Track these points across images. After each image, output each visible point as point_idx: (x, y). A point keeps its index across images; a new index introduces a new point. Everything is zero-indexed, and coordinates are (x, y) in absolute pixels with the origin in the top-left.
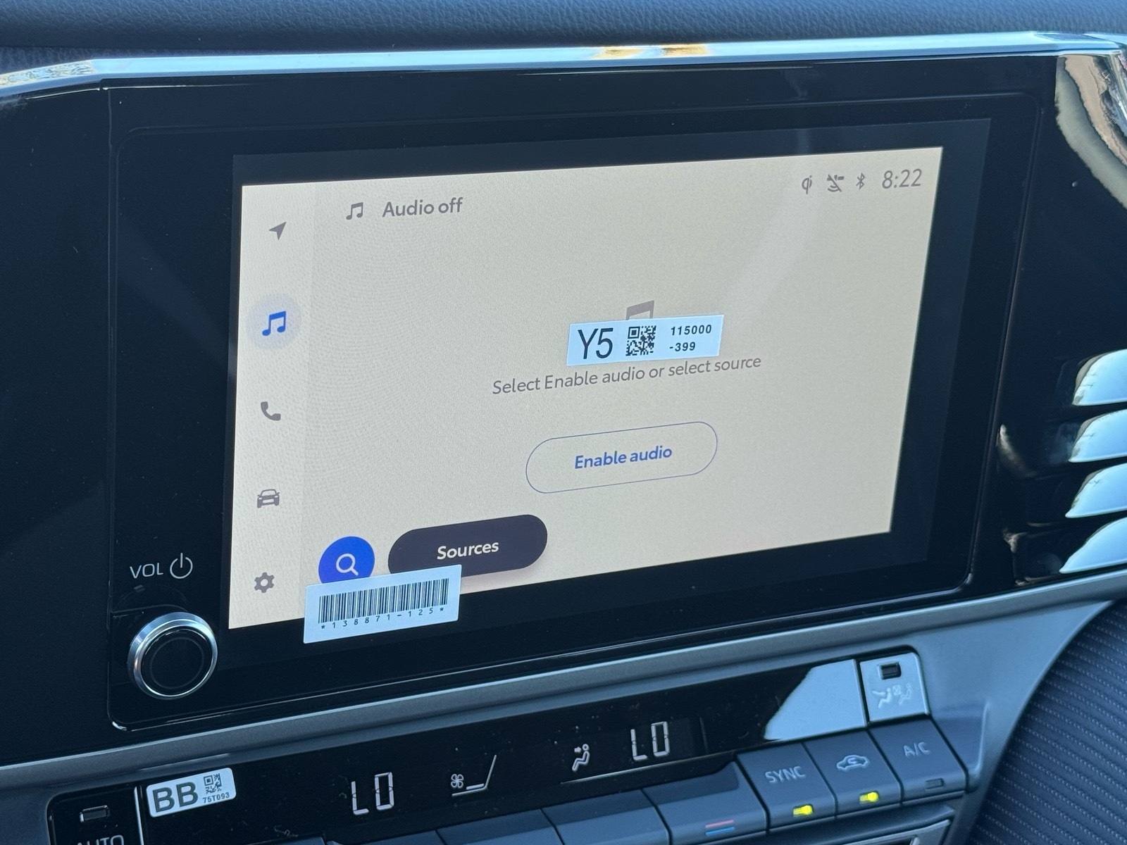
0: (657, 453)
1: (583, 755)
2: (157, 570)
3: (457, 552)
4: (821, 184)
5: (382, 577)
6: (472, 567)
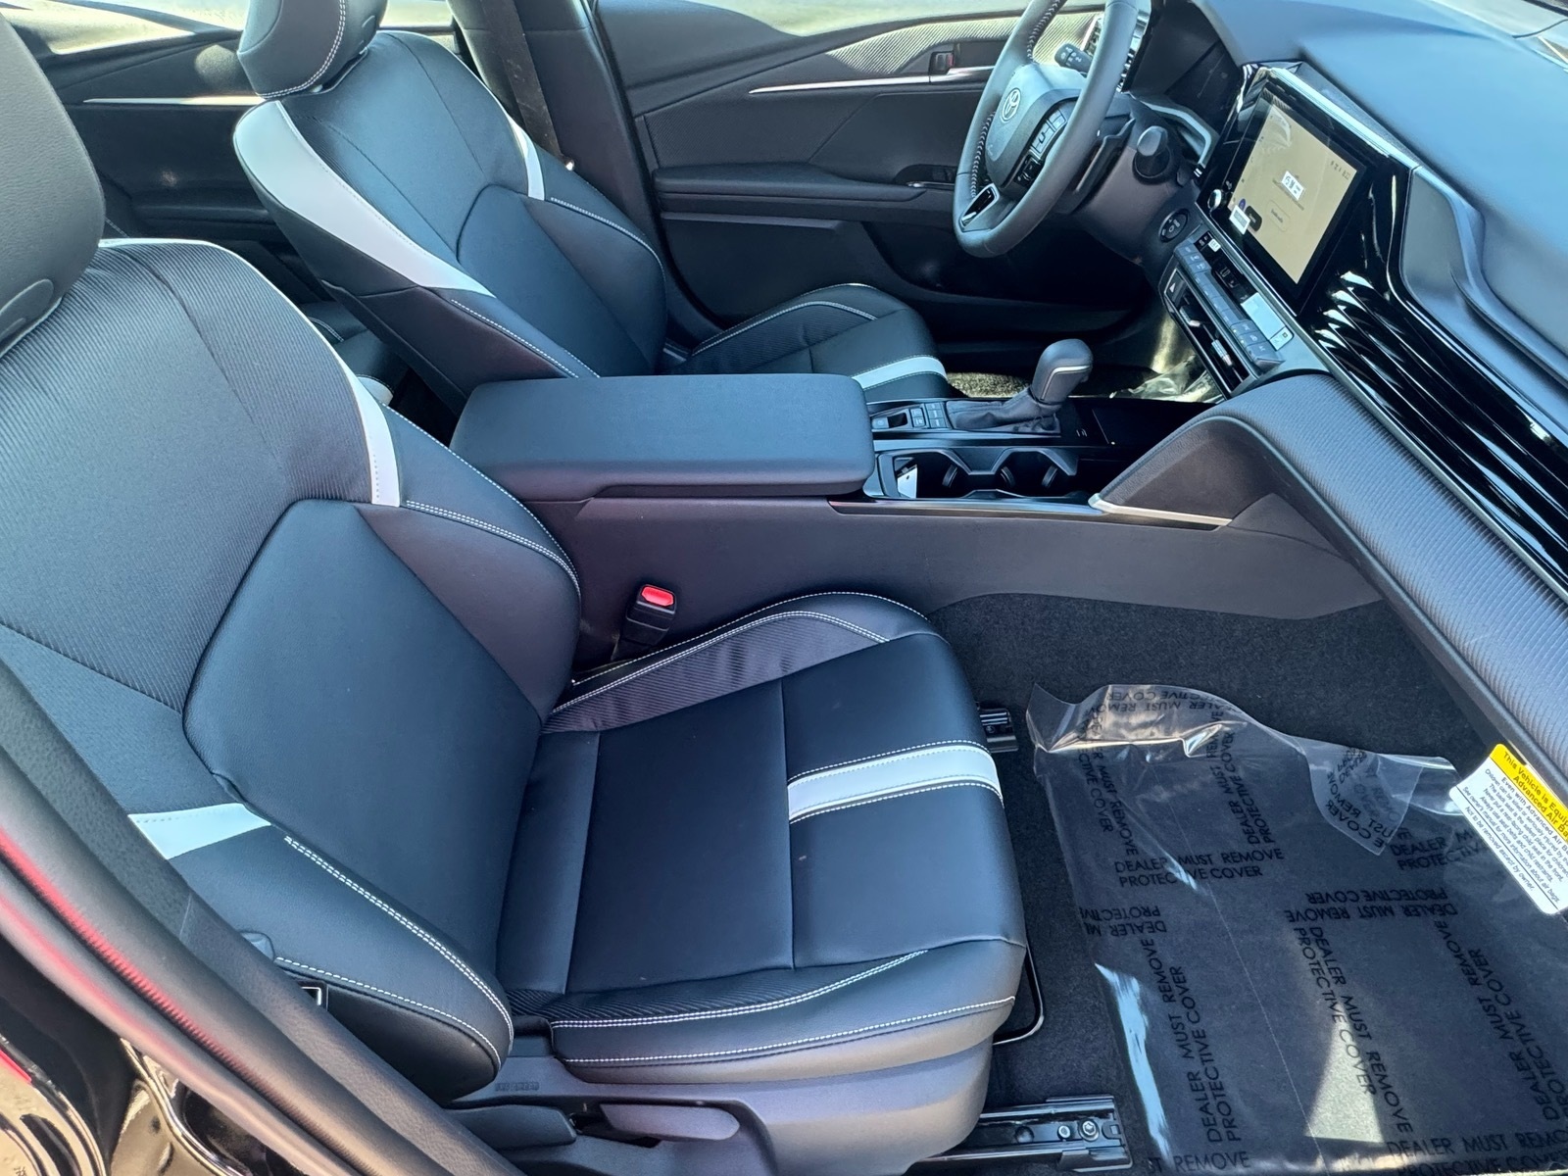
0: (1281, 219)
2: (1228, 184)
3: (1251, 218)
5: (1243, 213)
6: (1251, 223)
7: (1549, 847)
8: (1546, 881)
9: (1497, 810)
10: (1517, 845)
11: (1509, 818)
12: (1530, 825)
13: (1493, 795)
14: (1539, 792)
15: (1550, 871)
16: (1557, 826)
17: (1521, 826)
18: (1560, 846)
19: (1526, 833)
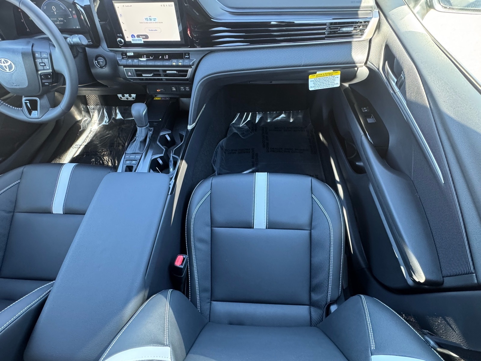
0: (156, 30)
1: (160, 57)
2: (119, 35)
3: (141, 37)
4: (168, 5)
5: (136, 38)
6: (143, 38)
7: (329, 79)
8: (334, 83)
9: (318, 84)
10: (326, 84)
11: (320, 83)
12: (324, 80)
13: (315, 83)
14: (322, 75)
15: (333, 82)
16: (328, 75)
17: (323, 81)
18: (331, 77)
19: (325, 81)
